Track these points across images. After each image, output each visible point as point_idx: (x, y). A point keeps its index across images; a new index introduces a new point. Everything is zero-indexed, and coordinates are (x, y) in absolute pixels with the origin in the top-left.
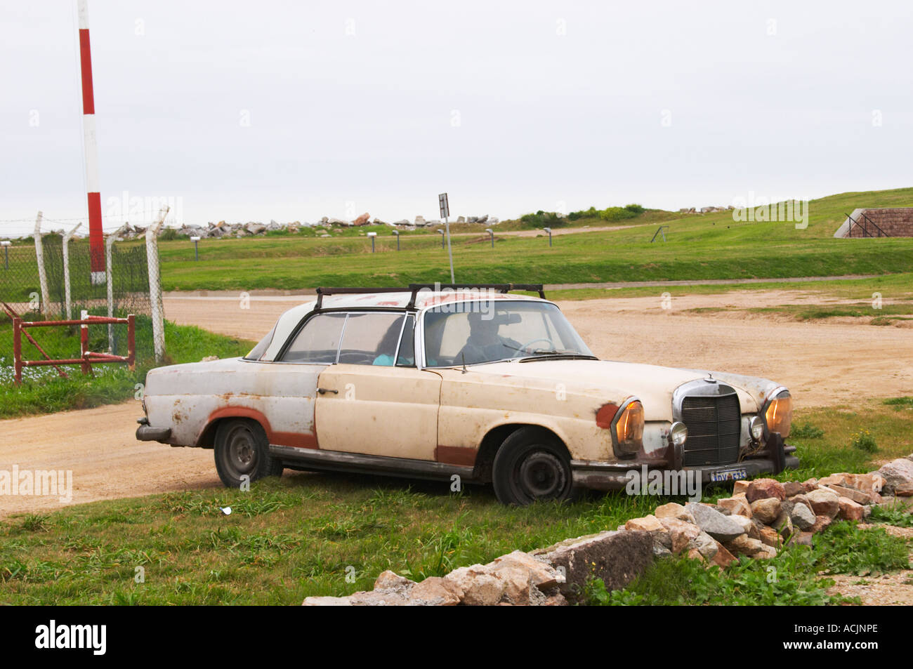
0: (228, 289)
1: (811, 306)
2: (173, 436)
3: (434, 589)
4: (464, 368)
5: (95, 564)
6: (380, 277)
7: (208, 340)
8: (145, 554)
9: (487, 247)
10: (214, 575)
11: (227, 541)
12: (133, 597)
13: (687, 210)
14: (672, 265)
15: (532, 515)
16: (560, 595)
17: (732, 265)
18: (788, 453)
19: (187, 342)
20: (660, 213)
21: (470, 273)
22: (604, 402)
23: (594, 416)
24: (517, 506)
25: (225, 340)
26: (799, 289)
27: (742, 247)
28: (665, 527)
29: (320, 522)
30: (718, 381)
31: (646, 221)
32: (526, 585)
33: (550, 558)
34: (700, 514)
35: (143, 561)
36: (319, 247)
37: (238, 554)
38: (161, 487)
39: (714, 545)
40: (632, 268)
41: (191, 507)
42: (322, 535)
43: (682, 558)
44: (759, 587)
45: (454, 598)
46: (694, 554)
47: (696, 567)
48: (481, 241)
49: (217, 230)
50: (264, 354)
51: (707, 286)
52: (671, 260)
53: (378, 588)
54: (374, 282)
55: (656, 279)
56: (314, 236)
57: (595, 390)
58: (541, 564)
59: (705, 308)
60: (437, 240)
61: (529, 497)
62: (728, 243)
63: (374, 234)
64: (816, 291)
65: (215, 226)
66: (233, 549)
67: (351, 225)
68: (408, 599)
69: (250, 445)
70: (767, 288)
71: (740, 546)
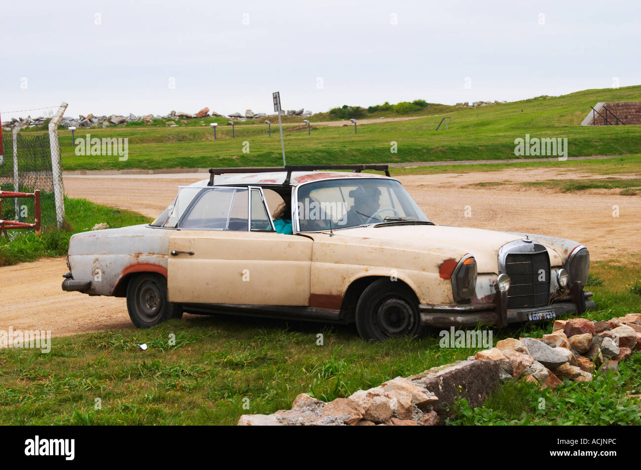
0: (103, 169)
1: (571, 181)
2: (92, 287)
3: (341, 408)
4: (331, 232)
5: (49, 390)
6: (225, 159)
7: (95, 210)
8: (88, 381)
9: (304, 135)
10: (148, 398)
11: (152, 371)
12: (89, 416)
13: (462, 104)
14: (456, 148)
15: (389, 349)
16: (434, 412)
17: (503, 148)
18: (587, 298)
19: (79, 212)
20: (440, 107)
21: (296, 155)
22: (446, 259)
23: (437, 270)
24: (376, 341)
25: (110, 210)
26: (559, 167)
27: (510, 133)
28: (506, 357)
29: (220, 355)
30: (533, 242)
31: (430, 113)
32: (410, 404)
33: (425, 383)
34: (533, 347)
35: (87, 387)
36: (170, 135)
37: (162, 381)
38: (81, 328)
39: (545, 371)
40: (425, 151)
41: (113, 344)
42: (225, 365)
43: (522, 381)
44: (586, 404)
45: (358, 415)
46: (530, 379)
47: (533, 388)
48: (299, 129)
49: (86, 121)
50: (167, 222)
51: (485, 165)
52: (455, 144)
53: (295, 408)
54: (220, 163)
55: (444, 159)
56: (165, 126)
57: (438, 249)
58: (418, 388)
59: (487, 183)
60: (263, 129)
61: (385, 334)
62: (499, 130)
63: (216, 124)
64: (572, 169)
65: (84, 119)
66: (157, 377)
67: (194, 118)
68: (321, 416)
69: (156, 294)
70: (533, 166)
71: (564, 372)
